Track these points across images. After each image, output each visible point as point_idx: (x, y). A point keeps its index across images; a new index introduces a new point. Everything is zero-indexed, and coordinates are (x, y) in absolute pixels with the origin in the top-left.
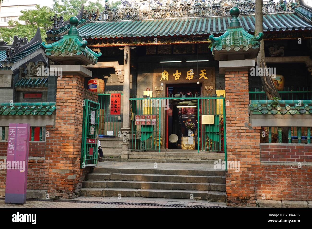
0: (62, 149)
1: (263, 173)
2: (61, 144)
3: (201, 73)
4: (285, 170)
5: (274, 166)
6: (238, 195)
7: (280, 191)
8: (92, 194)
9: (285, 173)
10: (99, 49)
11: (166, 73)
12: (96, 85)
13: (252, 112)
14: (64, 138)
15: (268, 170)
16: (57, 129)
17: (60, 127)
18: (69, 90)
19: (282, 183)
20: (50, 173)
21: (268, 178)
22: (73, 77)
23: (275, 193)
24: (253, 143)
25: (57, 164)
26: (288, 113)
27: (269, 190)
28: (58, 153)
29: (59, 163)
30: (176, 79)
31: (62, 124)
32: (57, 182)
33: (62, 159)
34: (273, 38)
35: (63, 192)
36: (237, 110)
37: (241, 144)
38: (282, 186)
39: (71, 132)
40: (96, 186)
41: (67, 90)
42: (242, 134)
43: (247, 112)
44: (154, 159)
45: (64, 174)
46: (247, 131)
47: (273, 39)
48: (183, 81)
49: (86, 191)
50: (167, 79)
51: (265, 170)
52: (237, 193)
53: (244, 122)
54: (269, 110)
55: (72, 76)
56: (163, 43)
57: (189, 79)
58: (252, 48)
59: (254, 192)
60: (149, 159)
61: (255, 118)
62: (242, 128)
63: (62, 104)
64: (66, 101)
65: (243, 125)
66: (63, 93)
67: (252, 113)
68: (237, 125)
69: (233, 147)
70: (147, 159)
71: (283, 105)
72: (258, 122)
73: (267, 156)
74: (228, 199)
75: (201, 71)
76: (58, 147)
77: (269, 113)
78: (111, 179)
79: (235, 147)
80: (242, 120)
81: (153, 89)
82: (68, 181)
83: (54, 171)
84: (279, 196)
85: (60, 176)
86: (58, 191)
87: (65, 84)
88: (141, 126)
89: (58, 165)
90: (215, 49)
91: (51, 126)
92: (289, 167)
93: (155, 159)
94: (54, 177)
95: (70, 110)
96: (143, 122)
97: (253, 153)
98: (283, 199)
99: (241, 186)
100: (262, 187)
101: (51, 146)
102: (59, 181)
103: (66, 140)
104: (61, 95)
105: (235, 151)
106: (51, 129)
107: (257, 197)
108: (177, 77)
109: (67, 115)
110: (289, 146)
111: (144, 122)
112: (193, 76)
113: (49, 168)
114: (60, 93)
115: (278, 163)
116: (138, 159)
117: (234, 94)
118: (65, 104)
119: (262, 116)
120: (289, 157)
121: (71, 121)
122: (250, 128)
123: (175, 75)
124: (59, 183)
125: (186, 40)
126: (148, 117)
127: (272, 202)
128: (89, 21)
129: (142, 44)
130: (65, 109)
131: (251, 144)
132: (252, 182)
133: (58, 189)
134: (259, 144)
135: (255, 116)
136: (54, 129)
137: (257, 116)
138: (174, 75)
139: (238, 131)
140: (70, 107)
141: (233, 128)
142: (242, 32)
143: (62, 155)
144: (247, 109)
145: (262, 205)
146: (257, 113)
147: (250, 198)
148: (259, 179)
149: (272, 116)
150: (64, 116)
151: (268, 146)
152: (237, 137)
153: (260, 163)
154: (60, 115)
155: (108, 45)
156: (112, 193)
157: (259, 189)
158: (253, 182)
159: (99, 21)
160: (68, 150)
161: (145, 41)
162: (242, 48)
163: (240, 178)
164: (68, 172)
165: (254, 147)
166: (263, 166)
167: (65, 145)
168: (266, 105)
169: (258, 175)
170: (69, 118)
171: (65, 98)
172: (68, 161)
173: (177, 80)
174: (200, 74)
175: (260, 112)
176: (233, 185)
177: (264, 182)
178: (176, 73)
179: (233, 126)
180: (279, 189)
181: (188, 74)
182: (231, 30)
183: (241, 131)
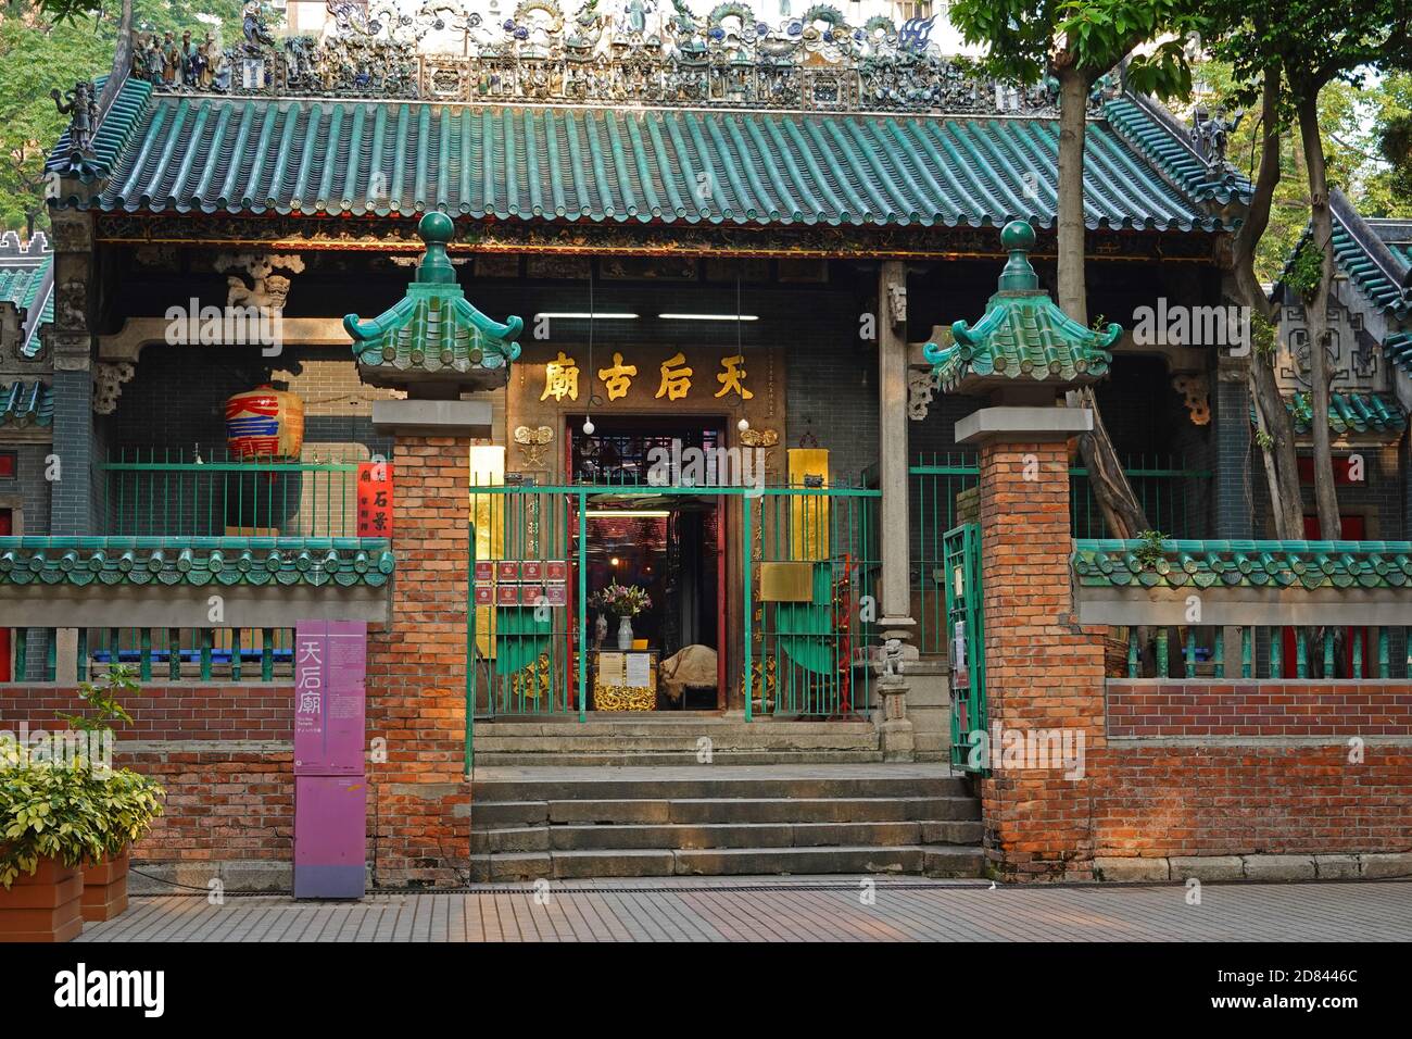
0: (422, 710)
1: (1113, 773)
2: (420, 693)
3: (725, 370)
4: (1177, 762)
5: (1147, 751)
6: (1040, 846)
7: (1164, 829)
8: (512, 871)
9: (1178, 772)
10: (297, 258)
11: (565, 367)
12: (275, 419)
13: (1081, 579)
14: (428, 668)
15: (1130, 763)
16: (400, 638)
17: (413, 630)
18: (444, 493)
19: (1171, 803)
20: (383, 798)
21: (1129, 791)
22: (456, 445)
23: (1147, 835)
24: (1084, 680)
25: (407, 764)
26: (1191, 582)
27: (1131, 828)
28: (409, 723)
29: (415, 760)
30: (613, 395)
31: (420, 617)
32: (412, 829)
33: (427, 747)
34: (1046, 253)
35: (435, 866)
36: (1035, 570)
37: (1047, 681)
38: (1168, 812)
39: (456, 646)
40: (510, 845)
41: (432, 493)
42: (1049, 651)
43: (1066, 580)
44: (570, 752)
45: (437, 798)
46: (1064, 641)
47: (1045, 257)
48: (642, 405)
49: (489, 863)
50: (574, 395)
51: (1121, 763)
52: (1036, 840)
53: (1055, 610)
54: (1136, 574)
55: (450, 443)
56: (595, 249)
57: (672, 397)
58: (1086, 372)
59: (1088, 834)
60: (547, 752)
61: (1090, 599)
62: (1049, 630)
63: (415, 544)
64: (432, 534)
65: (1054, 620)
66: (419, 502)
67: (1083, 581)
68: (1034, 620)
69: (1020, 692)
70: (543, 752)
71: (1173, 557)
72: (1097, 612)
73: (1125, 721)
74: (1009, 860)
75: (725, 362)
76: (409, 702)
77: (1135, 582)
78: (553, 818)
79: (1028, 692)
80: (1050, 604)
81: (506, 436)
82: (454, 826)
83: (401, 790)
84: (1159, 844)
85: (422, 809)
86: (418, 862)
87: (424, 472)
88: (500, 610)
89: (410, 768)
90: (970, 370)
91: (379, 624)
92: (1190, 751)
93: (574, 751)
94: (401, 810)
95: (447, 565)
96: (508, 595)
97: (1082, 710)
98: (1171, 851)
99: (1049, 816)
100: (1110, 817)
101: (379, 700)
102: (420, 825)
103: (438, 678)
104: (413, 513)
105: (1026, 704)
106: (377, 636)
107: (1096, 852)
108: (617, 388)
109: (437, 584)
110: (1192, 689)
111: (514, 592)
112: (689, 385)
113: (374, 780)
114: (408, 503)
115: (1158, 741)
116: (502, 752)
117: (1023, 518)
118: (427, 545)
119: (1111, 592)
120: (1190, 721)
121: (455, 607)
122: (1075, 629)
123: (610, 378)
124: (420, 832)
125: (695, 241)
126: (532, 570)
127: (1142, 863)
128: (167, 91)
129: (503, 246)
130: (427, 565)
131: (1077, 682)
132: (1080, 803)
133: (416, 854)
134: (1100, 681)
135: (1091, 591)
136: (388, 638)
137: (1098, 591)
138: (603, 375)
139: (1038, 641)
140: (449, 556)
141: (1021, 631)
142: (1049, 313)
143: (423, 732)
144: (1065, 569)
145: (1112, 876)
146: (1096, 582)
147: (1076, 854)
148: (1100, 793)
149: (1141, 591)
150: (426, 587)
151: (1129, 689)
152: (1036, 661)
153: (1104, 743)
154: (412, 584)
155: (345, 244)
156: (590, 866)
157: (1101, 824)
158: (1084, 803)
159: (220, 93)
160: (446, 714)
161: (515, 235)
162: (1056, 370)
163: (1044, 793)
164: (454, 792)
165: (1088, 692)
166: (1115, 750)
167: (433, 693)
168: (1121, 556)
169: (1098, 780)
170: (446, 595)
171: (428, 524)
172: (447, 754)
173: (618, 399)
174: (721, 378)
175: (1106, 578)
176: (1023, 816)
177: (1117, 803)
178: (612, 365)
179: (1023, 624)
180: (1161, 823)
181: (664, 371)
182: (1012, 304)
183: (1046, 641)
